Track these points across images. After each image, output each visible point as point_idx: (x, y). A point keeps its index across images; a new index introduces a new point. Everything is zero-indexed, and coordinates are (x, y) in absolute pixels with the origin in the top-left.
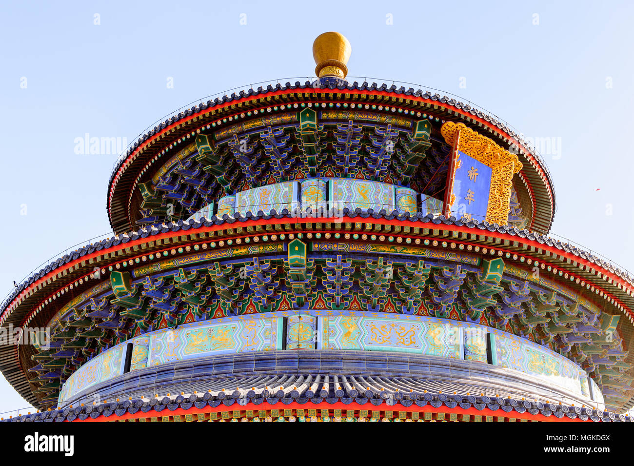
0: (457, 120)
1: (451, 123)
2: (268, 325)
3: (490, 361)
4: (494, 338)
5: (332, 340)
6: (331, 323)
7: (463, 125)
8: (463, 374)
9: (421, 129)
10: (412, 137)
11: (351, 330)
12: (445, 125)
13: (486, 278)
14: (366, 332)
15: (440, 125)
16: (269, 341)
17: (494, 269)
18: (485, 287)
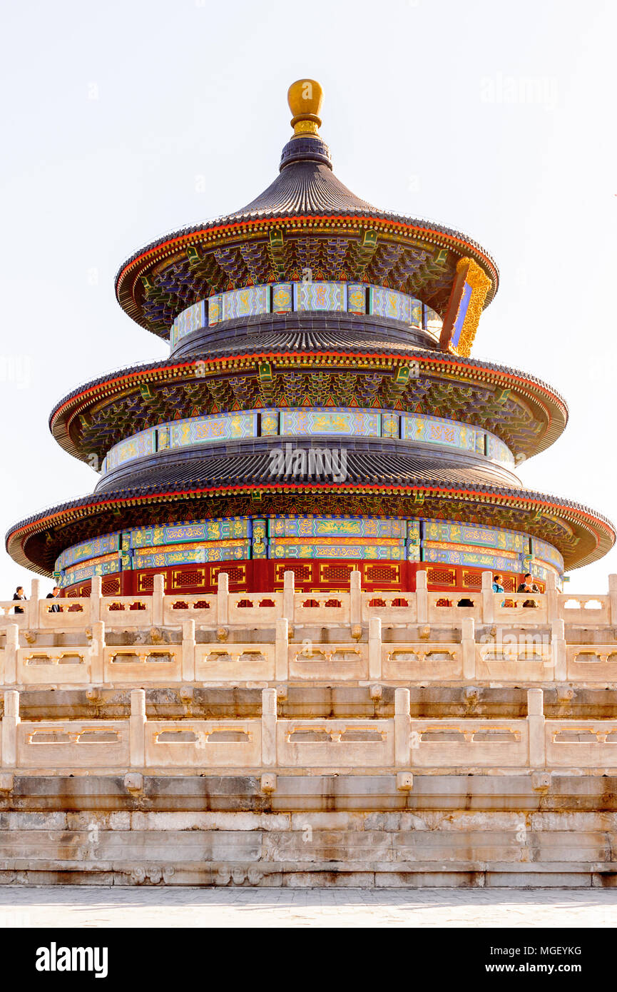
0: (470, 256)
1: (467, 259)
2: (372, 419)
3: (485, 454)
4: (489, 438)
5: (410, 434)
6: (410, 422)
7: (473, 260)
8: (478, 463)
9: (442, 257)
10: (434, 260)
11: (421, 428)
12: (463, 260)
13: (498, 401)
14: (429, 430)
15: (459, 258)
16: (372, 430)
17: (505, 396)
18: (496, 407)
